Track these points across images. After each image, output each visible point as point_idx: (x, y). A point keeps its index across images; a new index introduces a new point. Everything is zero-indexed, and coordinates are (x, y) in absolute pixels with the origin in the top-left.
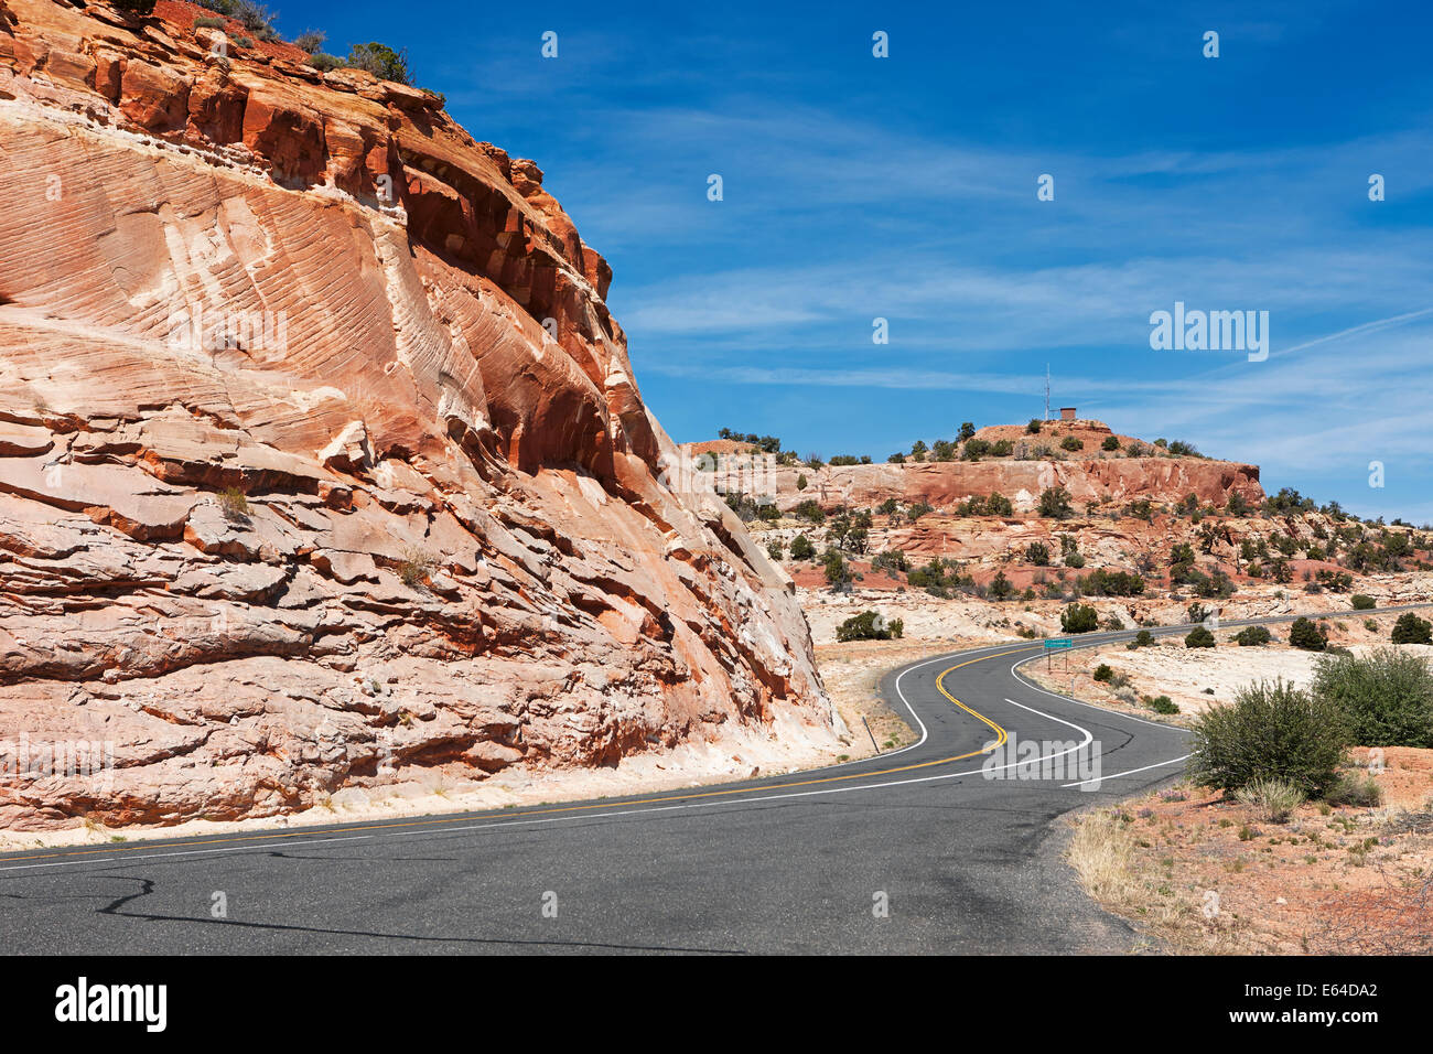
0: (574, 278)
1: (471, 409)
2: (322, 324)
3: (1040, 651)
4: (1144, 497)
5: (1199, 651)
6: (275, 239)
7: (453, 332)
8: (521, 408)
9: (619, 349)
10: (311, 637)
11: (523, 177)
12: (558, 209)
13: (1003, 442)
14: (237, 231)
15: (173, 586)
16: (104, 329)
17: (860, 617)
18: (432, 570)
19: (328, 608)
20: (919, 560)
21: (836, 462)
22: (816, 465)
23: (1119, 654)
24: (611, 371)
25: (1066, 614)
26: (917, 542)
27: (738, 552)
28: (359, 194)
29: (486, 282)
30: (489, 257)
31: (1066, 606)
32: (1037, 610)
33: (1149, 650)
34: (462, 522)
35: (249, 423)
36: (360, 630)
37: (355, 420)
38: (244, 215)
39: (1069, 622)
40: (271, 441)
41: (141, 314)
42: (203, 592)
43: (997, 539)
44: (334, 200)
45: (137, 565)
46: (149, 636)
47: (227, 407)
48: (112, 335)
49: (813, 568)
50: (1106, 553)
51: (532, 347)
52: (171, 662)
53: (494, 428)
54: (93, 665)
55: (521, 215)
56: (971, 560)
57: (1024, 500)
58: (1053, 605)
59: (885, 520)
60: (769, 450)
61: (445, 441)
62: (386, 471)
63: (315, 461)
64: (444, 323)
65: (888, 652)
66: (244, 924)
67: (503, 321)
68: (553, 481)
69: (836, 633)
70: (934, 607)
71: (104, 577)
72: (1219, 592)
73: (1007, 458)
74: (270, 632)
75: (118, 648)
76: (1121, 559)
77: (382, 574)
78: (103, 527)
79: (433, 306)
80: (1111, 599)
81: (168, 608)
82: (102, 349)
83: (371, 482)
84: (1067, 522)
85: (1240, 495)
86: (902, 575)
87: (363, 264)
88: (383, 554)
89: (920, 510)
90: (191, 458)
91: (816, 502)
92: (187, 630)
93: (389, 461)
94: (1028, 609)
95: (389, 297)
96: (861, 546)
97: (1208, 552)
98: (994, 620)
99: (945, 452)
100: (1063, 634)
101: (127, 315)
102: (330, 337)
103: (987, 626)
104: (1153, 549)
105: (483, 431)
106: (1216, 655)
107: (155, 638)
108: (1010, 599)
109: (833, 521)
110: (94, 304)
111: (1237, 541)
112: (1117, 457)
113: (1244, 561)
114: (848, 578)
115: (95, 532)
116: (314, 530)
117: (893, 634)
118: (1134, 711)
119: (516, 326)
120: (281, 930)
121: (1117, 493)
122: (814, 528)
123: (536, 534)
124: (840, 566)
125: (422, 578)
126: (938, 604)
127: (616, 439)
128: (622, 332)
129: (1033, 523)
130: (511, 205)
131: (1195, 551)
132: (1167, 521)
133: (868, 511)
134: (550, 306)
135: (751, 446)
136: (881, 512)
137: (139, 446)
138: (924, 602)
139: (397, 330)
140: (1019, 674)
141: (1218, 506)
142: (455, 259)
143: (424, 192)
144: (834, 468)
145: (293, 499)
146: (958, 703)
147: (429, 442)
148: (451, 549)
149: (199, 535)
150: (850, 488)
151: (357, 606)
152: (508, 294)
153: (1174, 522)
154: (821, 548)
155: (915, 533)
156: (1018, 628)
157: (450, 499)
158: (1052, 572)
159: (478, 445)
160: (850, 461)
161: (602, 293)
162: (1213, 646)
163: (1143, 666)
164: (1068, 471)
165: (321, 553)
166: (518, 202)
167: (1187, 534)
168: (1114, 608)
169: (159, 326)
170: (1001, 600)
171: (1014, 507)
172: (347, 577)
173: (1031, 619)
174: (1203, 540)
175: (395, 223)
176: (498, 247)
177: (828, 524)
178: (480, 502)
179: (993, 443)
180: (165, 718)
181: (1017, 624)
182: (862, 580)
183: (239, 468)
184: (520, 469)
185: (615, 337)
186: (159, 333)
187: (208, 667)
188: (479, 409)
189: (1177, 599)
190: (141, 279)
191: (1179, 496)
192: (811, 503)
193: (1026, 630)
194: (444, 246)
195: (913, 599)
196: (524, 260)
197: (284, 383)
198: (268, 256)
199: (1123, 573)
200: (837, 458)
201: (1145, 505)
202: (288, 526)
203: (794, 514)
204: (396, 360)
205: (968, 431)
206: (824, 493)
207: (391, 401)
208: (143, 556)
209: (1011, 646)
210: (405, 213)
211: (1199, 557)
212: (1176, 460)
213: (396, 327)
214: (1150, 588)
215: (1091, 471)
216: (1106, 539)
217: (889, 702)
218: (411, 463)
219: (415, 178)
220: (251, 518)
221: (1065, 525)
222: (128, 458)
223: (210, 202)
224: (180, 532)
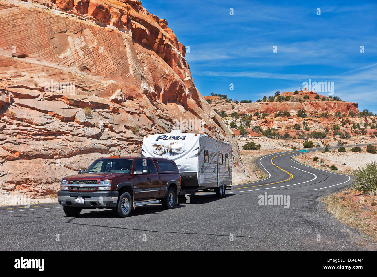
0: (176, 51)
1: (149, 86)
2: (110, 63)
3: (298, 153)
4: (326, 112)
5: (341, 153)
6: (97, 40)
7: (144, 66)
8: (163, 86)
9: (188, 70)
10: (108, 148)
11: (162, 24)
12: (172, 32)
13: (288, 97)
14: (87, 38)
15: (73, 133)
16: (53, 64)
17: (249, 144)
18: (140, 130)
19: (113, 140)
20: (265, 128)
21: (242, 102)
22: (237, 102)
23: (319, 154)
24: (186, 76)
25: (305, 143)
26: (264, 123)
27: (220, 125)
28: (119, 28)
29: (153, 52)
30: (154, 45)
31: (305, 141)
32: (297, 142)
33: (328, 153)
34: (148, 117)
35: (91, 89)
36: (121, 146)
37: (119, 89)
38: (89, 33)
39: (306, 145)
40: (97, 95)
41: (62, 60)
42: (80, 135)
43: (286, 123)
44: (113, 30)
45: (62, 128)
46: (66, 147)
47: (85, 85)
48: (54, 66)
49: (236, 130)
50: (316, 127)
51: (165, 70)
52: (72, 154)
53: (155, 91)
54: (51, 155)
55: (162, 34)
56: (279, 129)
57: (293, 112)
58: (301, 140)
59: (256, 117)
60: (224, 99)
61: (143, 95)
62: (128, 103)
63: (108, 100)
64: (142, 63)
65: (256, 153)
66: (108, 227)
67: (158, 63)
68: (171, 106)
69: (243, 148)
70: (269, 141)
71: (54, 131)
72: (346, 137)
73: (289, 101)
74: (97, 146)
75: (58, 150)
76: (320, 128)
77: (127, 131)
78: (53, 117)
79: (139, 58)
80: (317, 139)
81: (71, 139)
82: (52, 69)
83: (123, 106)
84: (305, 118)
85: (352, 111)
86: (260, 132)
87: (121, 47)
88: (127, 125)
89: (265, 115)
90: (76, 99)
91: (237, 112)
92: (76, 145)
93: (128, 100)
94: (294, 142)
95: (128, 56)
96: (249, 124)
97: (343, 127)
98: (285, 144)
99: (272, 99)
100: (304, 149)
101: (58, 60)
102: (112, 66)
103: (283, 146)
104: (328, 126)
105: (153, 93)
106: (346, 154)
107: (67, 147)
108: (289, 139)
109: (241, 118)
110: (50, 57)
111: (351, 124)
112: (319, 101)
113: (353, 129)
114: (246, 133)
115: (51, 119)
116: (109, 119)
117: (258, 148)
118: (326, 169)
119: (161, 64)
120: (118, 229)
121: (319, 111)
122: (236, 120)
123: (167, 120)
124: (244, 130)
125: (137, 132)
126: (270, 140)
127: (188, 95)
128: (189, 66)
129: (296, 118)
130: (160, 31)
131: (340, 126)
132: (332, 118)
133: (251, 115)
134: (170, 59)
135: (219, 98)
136: (254, 115)
137: (62, 96)
138: (266, 140)
139: (130, 65)
140: (293, 159)
141: (346, 114)
142: (145, 46)
143: (136, 27)
144: (242, 103)
145: (103, 110)
146: (277, 167)
147: (138, 95)
148: (145, 124)
149: (79, 120)
150: (246, 109)
151: (120, 139)
152: (159, 55)
153: (334, 118)
154: (238, 125)
155: (264, 121)
156: (292, 147)
157: (144, 110)
158: (301, 132)
159: (151, 96)
160: (246, 102)
161: (184, 55)
162: (345, 152)
163: (326, 157)
164: (305, 104)
165: (111, 125)
166: (161, 30)
167: (338, 122)
168: (318, 141)
169: (67, 63)
170: (287, 139)
171: (290, 114)
172: (117, 131)
173: (295, 144)
174: (342, 123)
175: (129, 36)
176: (156, 43)
177: (240, 119)
178: (152, 111)
179: (285, 97)
180: (70, 169)
181: (291, 146)
182: (250, 133)
183: (89, 102)
184: (162, 103)
185: (187, 67)
186: (67, 65)
187: (82, 155)
188: (151, 86)
189: (335, 139)
190: (62, 50)
191: (335, 111)
192: (236, 113)
193: (294, 147)
194: (142, 42)
195: (263, 139)
196: (163, 46)
197: (100, 79)
198: (96, 44)
199: (320, 132)
200: (242, 101)
201: (326, 114)
202: (102, 118)
203: (231, 116)
204: (129, 73)
205: (278, 94)
206: (239, 110)
207: (128, 84)
208: (64, 125)
209: (290, 152)
210: (132, 33)
211: (341, 128)
212: (335, 102)
213: (129, 64)
214: (328, 136)
215: (311, 105)
216: (315, 123)
217: (258, 166)
218: (134, 101)
219: (134, 24)
220: (92, 115)
221: (304, 119)
222: (59, 99)
223: (80, 30)
224: (73, 119)
